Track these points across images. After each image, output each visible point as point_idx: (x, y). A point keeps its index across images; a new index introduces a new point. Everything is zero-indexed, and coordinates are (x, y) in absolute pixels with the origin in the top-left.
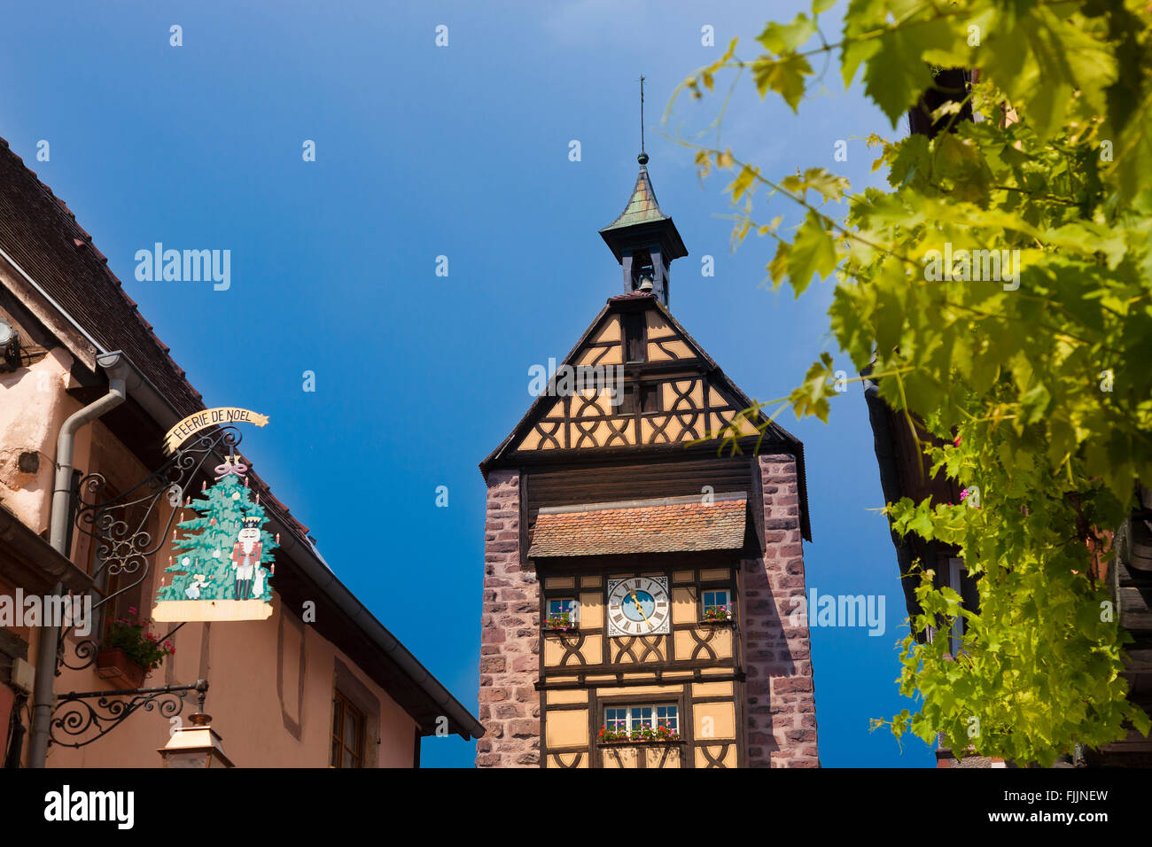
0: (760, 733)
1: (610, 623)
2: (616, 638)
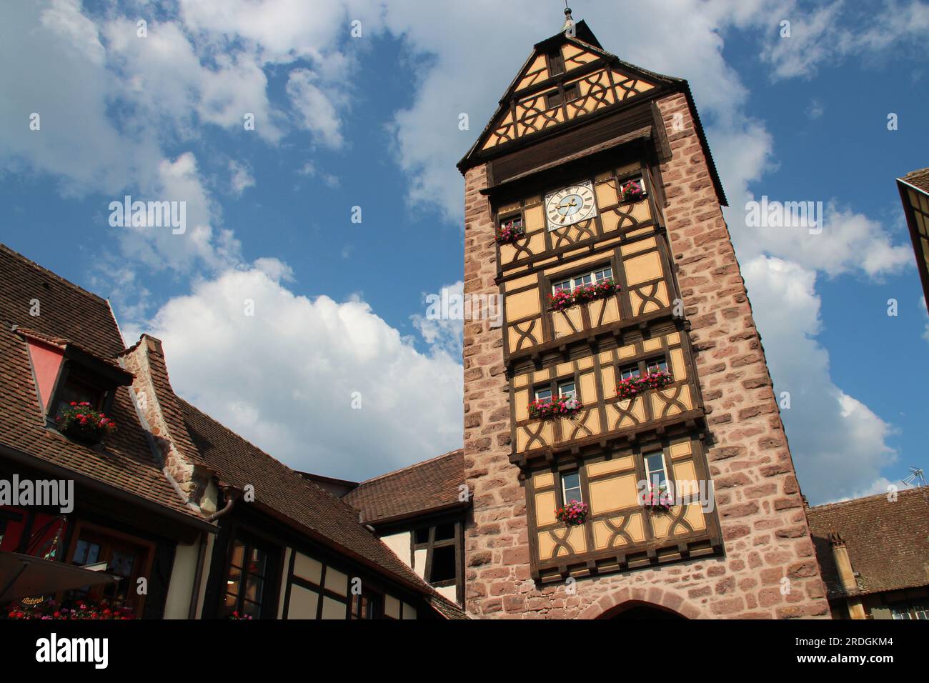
0: (689, 278)
1: (549, 222)
2: (555, 231)
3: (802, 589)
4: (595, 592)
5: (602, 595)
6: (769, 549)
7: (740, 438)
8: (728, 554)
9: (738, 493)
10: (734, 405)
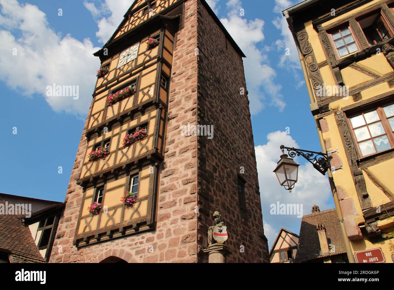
0: (176, 83)
1: (118, 65)
2: (119, 68)
3: (186, 250)
4: (98, 251)
5: (101, 253)
6: (176, 226)
7: (177, 164)
8: (158, 230)
9: (170, 194)
10: (179, 147)
